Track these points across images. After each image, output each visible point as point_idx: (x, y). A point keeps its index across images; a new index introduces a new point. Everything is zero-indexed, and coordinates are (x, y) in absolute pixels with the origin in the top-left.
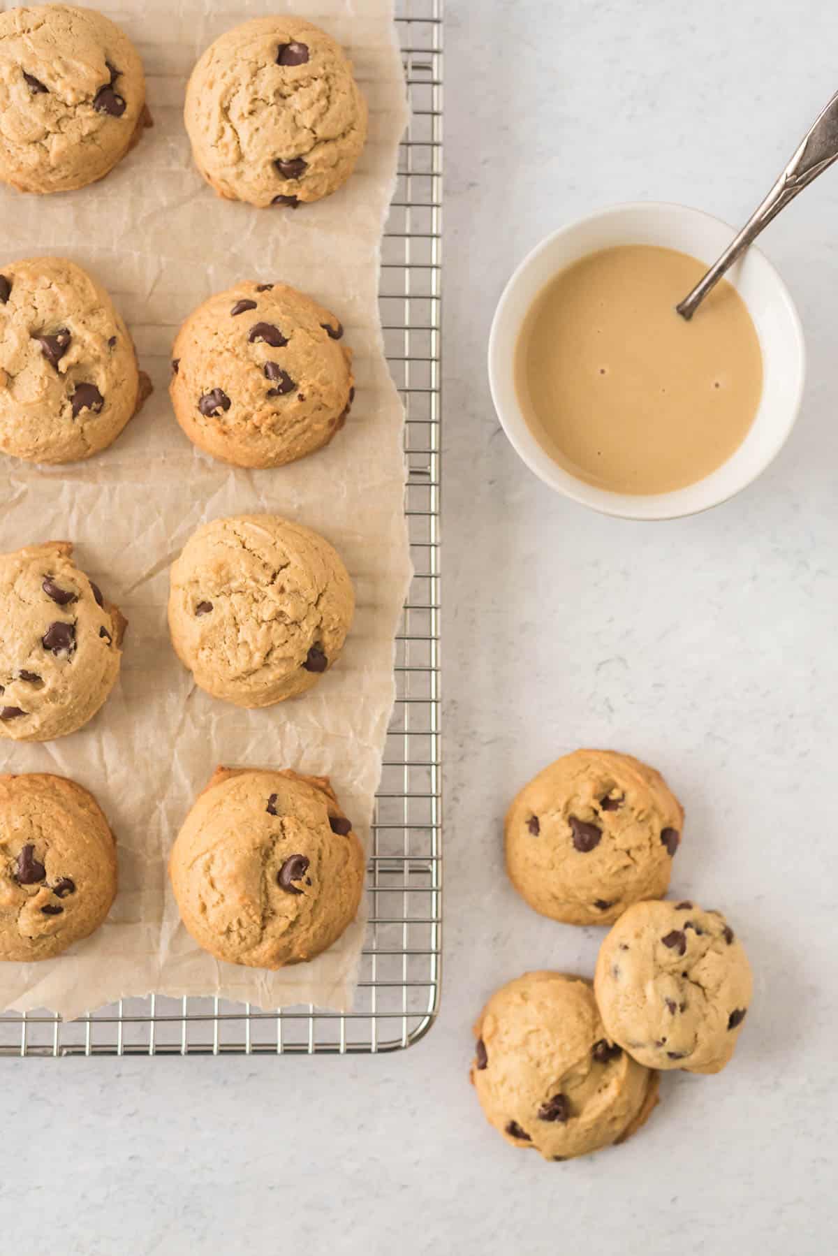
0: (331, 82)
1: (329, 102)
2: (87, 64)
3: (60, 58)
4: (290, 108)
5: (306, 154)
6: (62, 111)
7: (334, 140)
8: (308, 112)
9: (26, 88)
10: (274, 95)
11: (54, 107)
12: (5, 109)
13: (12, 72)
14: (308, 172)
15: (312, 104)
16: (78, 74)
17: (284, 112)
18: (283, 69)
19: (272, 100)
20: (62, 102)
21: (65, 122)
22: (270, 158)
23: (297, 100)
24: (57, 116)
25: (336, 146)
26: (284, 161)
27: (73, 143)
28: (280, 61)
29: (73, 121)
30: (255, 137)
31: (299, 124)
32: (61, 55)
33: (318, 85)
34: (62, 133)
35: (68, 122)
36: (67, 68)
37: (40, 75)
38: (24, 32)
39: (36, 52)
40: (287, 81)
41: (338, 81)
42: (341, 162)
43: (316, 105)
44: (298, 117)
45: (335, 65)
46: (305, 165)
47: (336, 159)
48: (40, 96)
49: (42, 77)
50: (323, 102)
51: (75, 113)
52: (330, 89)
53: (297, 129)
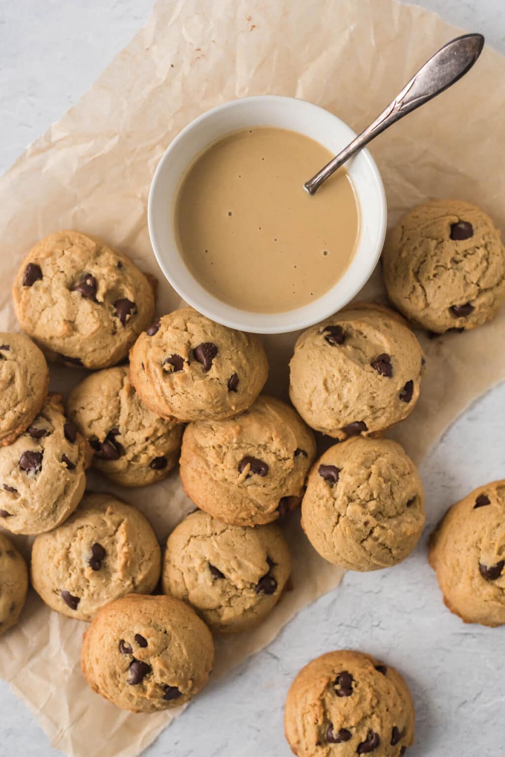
0: (489, 248)
1: (488, 263)
2: (254, 564)
3: (236, 557)
4: (461, 270)
5: (473, 301)
6: (233, 592)
7: (491, 289)
8: (475, 272)
9: (210, 575)
10: (451, 262)
11: (228, 590)
12: (194, 588)
13: (202, 564)
14: (475, 312)
15: (477, 266)
16: (246, 570)
17: (458, 274)
18: (456, 243)
19: (449, 266)
20: (233, 586)
21: (234, 599)
22: (449, 306)
23: (467, 264)
24: (229, 595)
25: (493, 292)
26: (458, 307)
27: (238, 614)
28: (453, 237)
29: (240, 598)
30: (438, 292)
31: (468, 281)
32: (237, 555)
33: (481, 252)
34: (231, 606)
35: (236, 599)
36: (240, 565)
37: (220, 568)
38: (212, 534)
39: (220, 553)
40: (460, 251)
41: (493, 247)
42: (496, 302)
43: (480, 267)
44: (468, 276)
45: (491, 236)
46: (472, 308)
47: (492, 300)
48: (219, 582)
49: (222, 569)
50: (485, 264)
51: (241, 593)
52: (488, 253)
53: (467, 284)
